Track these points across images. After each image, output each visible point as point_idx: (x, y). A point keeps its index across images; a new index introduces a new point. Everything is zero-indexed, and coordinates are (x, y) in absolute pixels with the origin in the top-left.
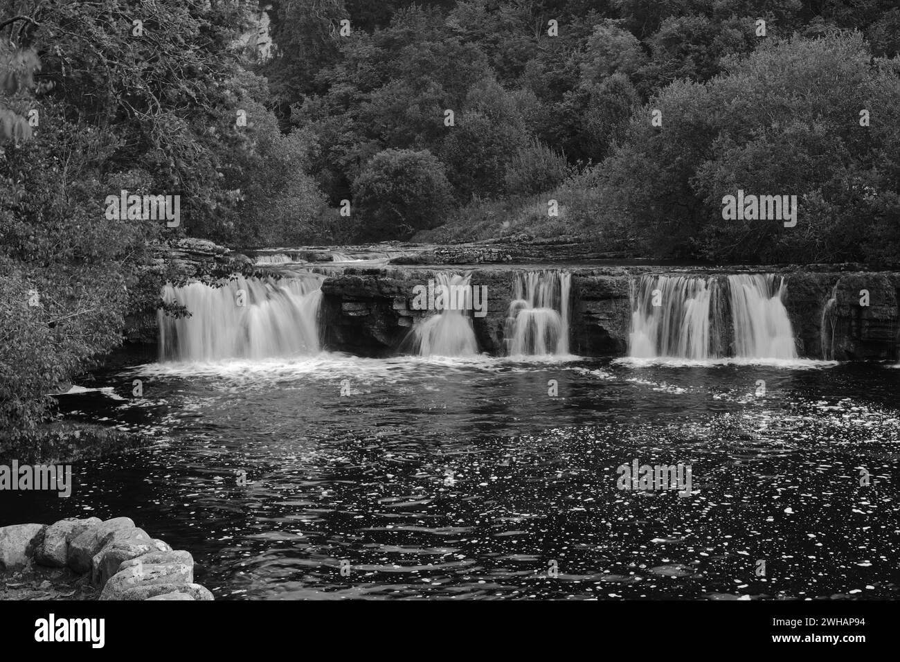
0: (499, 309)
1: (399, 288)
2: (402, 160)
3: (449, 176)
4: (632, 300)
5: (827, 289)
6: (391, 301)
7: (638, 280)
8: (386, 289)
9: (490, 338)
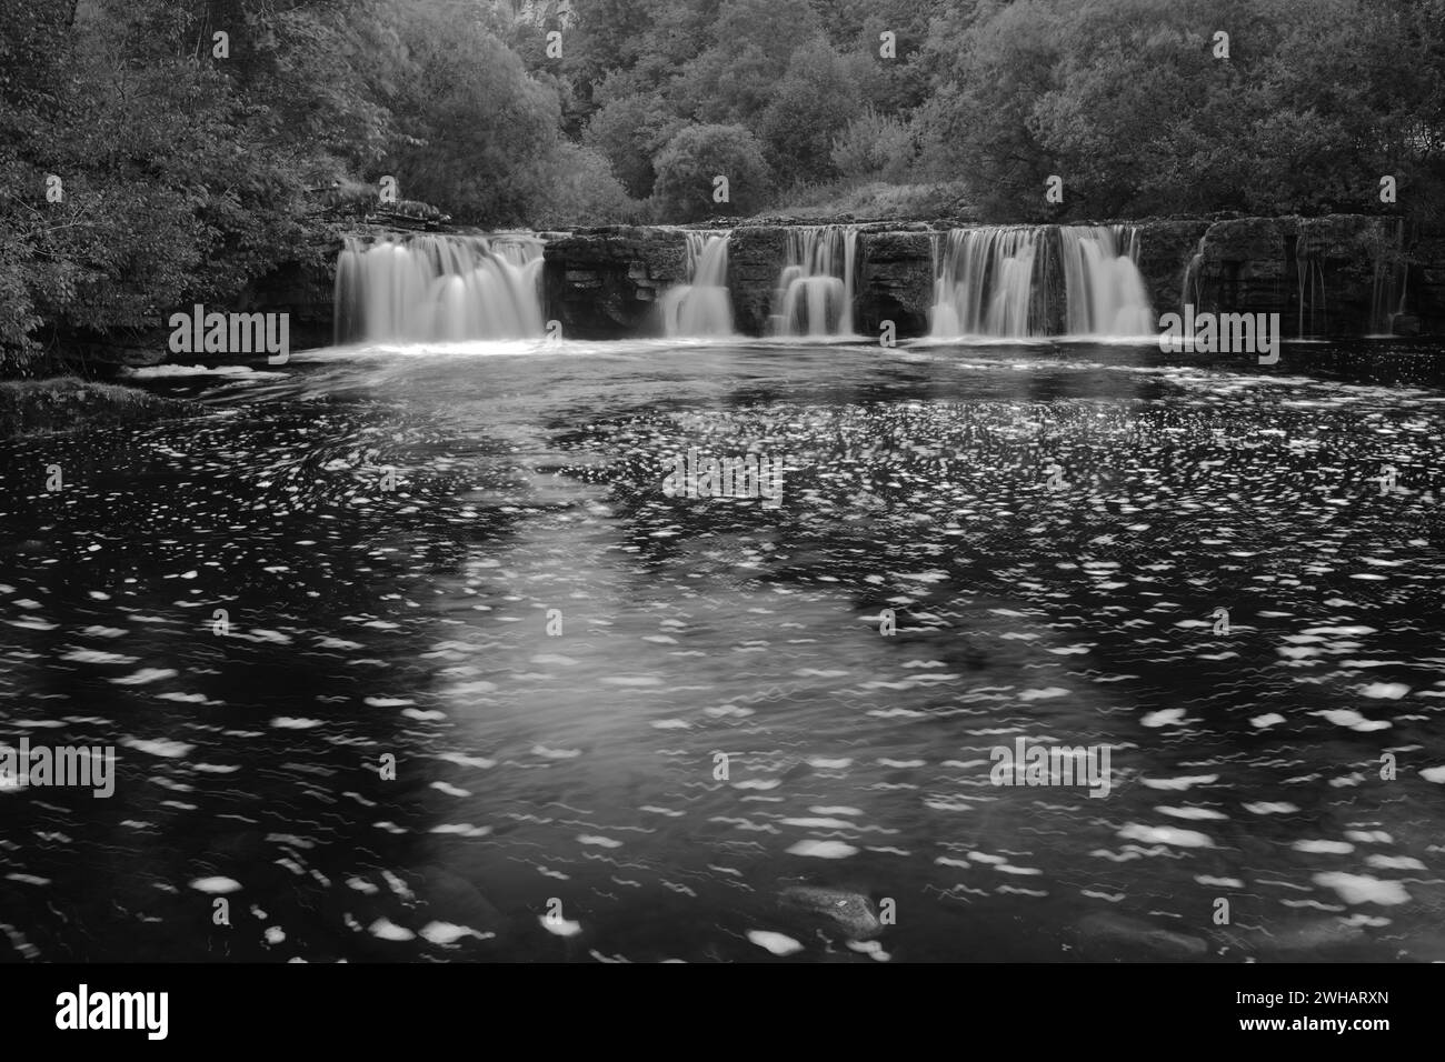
0: (765, 277)
1: (635, 250)
2: (710, 137)
3: (768, 157)
4: (936, 262)
5: (1191, 241)
6: (625, 269)
7: (943, 237)
8: (617, 252)
9: (751, 314)
